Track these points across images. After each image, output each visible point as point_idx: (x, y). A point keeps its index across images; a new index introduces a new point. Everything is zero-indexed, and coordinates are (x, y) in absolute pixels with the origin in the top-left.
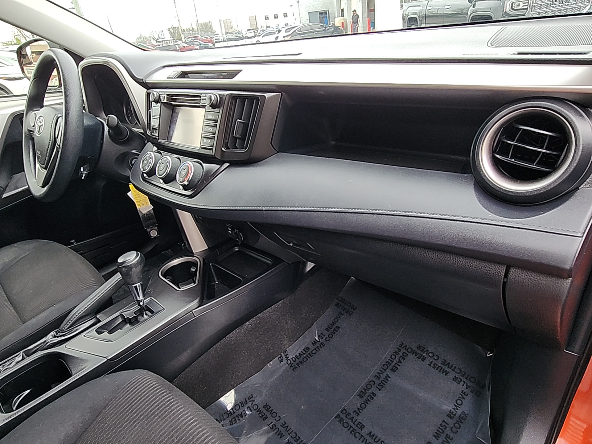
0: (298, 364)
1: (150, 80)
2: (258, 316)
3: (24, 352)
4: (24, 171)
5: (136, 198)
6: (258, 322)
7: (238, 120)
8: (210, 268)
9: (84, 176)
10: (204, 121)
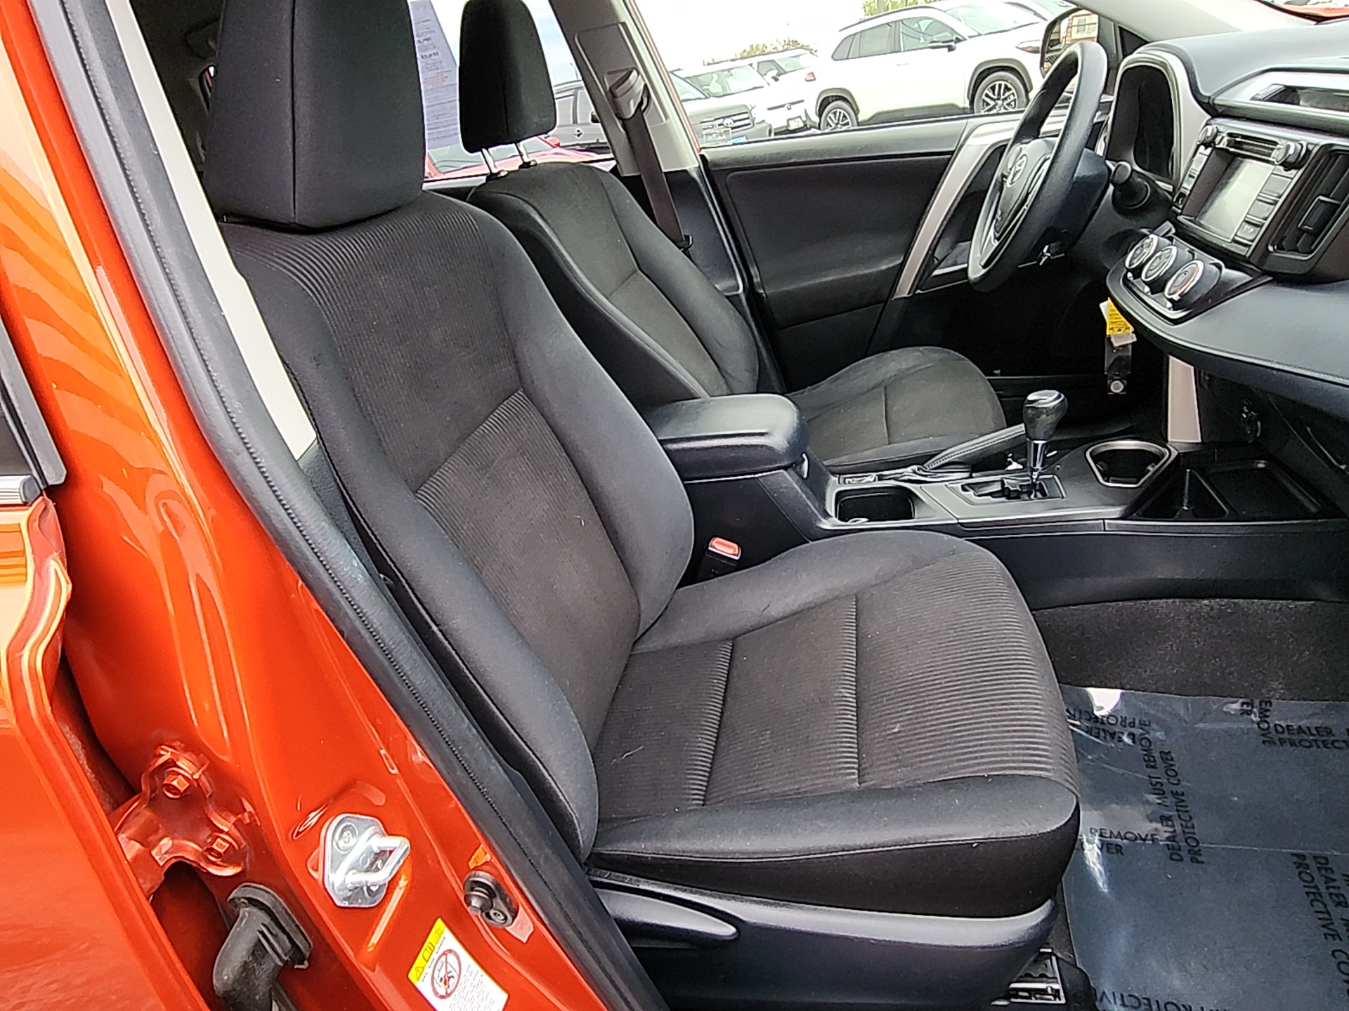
0: (1282, 742)
1: (1221, 100)
2: (1235, 601)
3: (878, 475)
4: (971, 239)
5: (1111, 315)
6: (1229, 611)
7: (1322, 198)
8: (1185, 475)
9: (1044, 259)
10: (1261, 192)
